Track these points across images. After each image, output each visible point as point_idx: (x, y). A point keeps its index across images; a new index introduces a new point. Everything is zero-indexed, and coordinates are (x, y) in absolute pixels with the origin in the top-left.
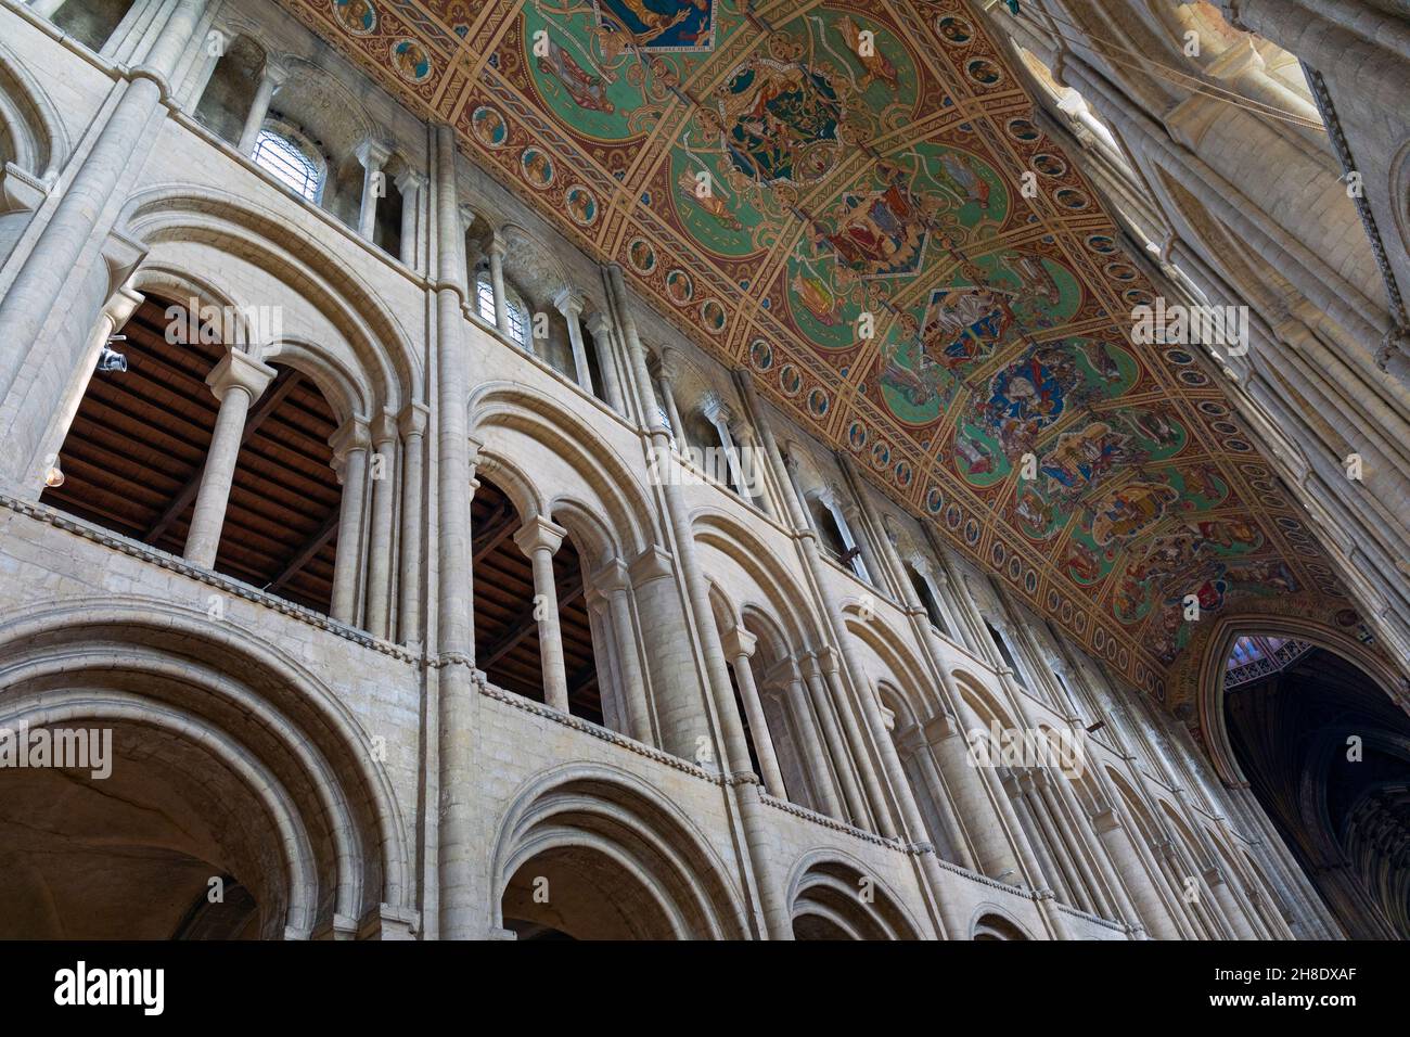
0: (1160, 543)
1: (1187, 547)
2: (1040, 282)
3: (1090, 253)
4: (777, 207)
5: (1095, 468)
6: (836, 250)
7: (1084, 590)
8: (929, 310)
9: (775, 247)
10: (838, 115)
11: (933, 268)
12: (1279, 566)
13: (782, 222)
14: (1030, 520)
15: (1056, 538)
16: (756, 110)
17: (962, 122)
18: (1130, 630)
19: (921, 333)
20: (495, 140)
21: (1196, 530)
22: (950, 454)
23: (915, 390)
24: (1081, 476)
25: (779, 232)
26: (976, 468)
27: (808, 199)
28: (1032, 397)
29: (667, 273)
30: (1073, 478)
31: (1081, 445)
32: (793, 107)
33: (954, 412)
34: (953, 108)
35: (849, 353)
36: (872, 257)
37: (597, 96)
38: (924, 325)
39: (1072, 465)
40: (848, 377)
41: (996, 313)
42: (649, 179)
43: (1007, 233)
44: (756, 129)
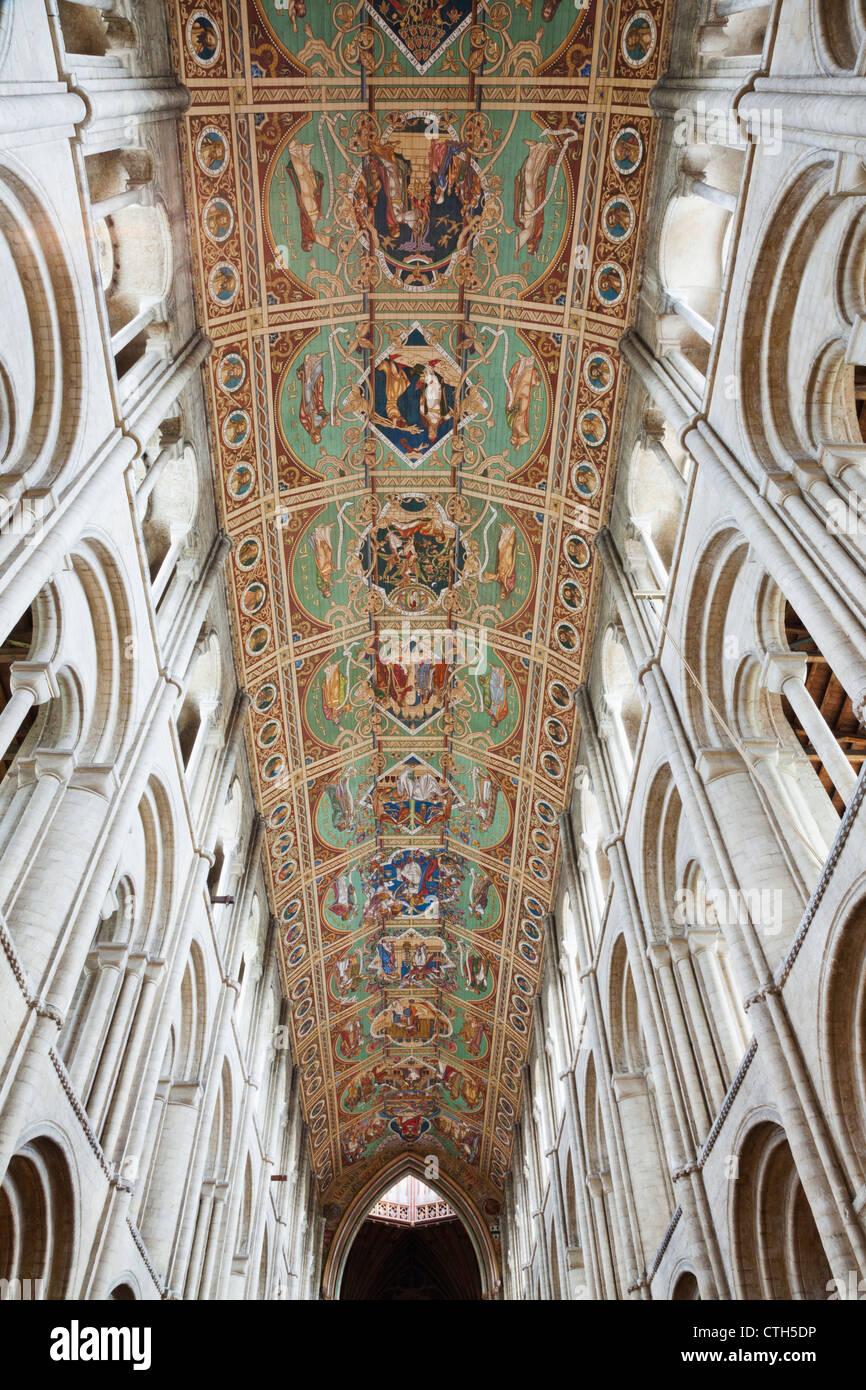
0: (411, 1063)
1: (426, 1079)
2: (486, 806)
3: (533, 812)
4: (363, 606)
5: (412, 972)
6: (374, 671)
7: (335, 1062)
8: (399, 765)
9: (339, 630)
10: (453, 582)
11: (426, 738)
12: (475, 1136)
13: (358, 618)
14: (341, 978)
15: (347, 1006)
16: (406, 531)
17: (526, 656)
18: (343, 1117)
19: (380, 778)
20: (227, 384)
21: (442, 1070)
22: (329, 883)
23: (344, 815)
24: (399, 971)
25: (349, 623)
26: (337, 909)
27: (387, 618)
28: (414, 885)
29: (254, 581)
30: (393, 968)
31: (418, 947)
32: (431, 550)
33: (356, 854)
34: (528, 642)
35: (323, 749)
36: (394, 695)
37: (316, 424)
38: (386, 774)
39: (400, 957)
40: (309, 766)
41: (440, 805)
42: (300, 507)
43: (493, 755)
44: (395, 542)
